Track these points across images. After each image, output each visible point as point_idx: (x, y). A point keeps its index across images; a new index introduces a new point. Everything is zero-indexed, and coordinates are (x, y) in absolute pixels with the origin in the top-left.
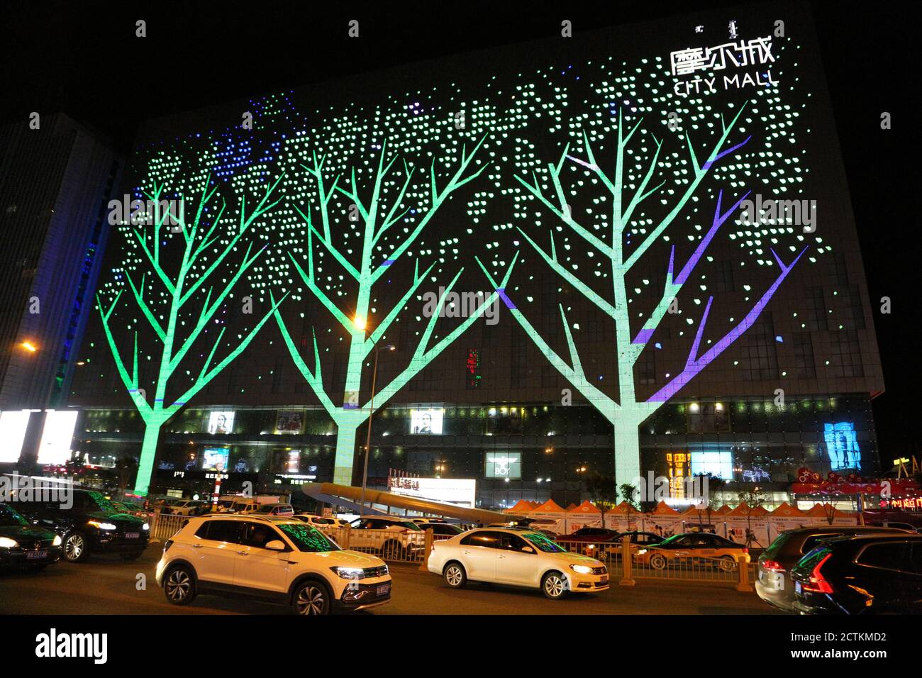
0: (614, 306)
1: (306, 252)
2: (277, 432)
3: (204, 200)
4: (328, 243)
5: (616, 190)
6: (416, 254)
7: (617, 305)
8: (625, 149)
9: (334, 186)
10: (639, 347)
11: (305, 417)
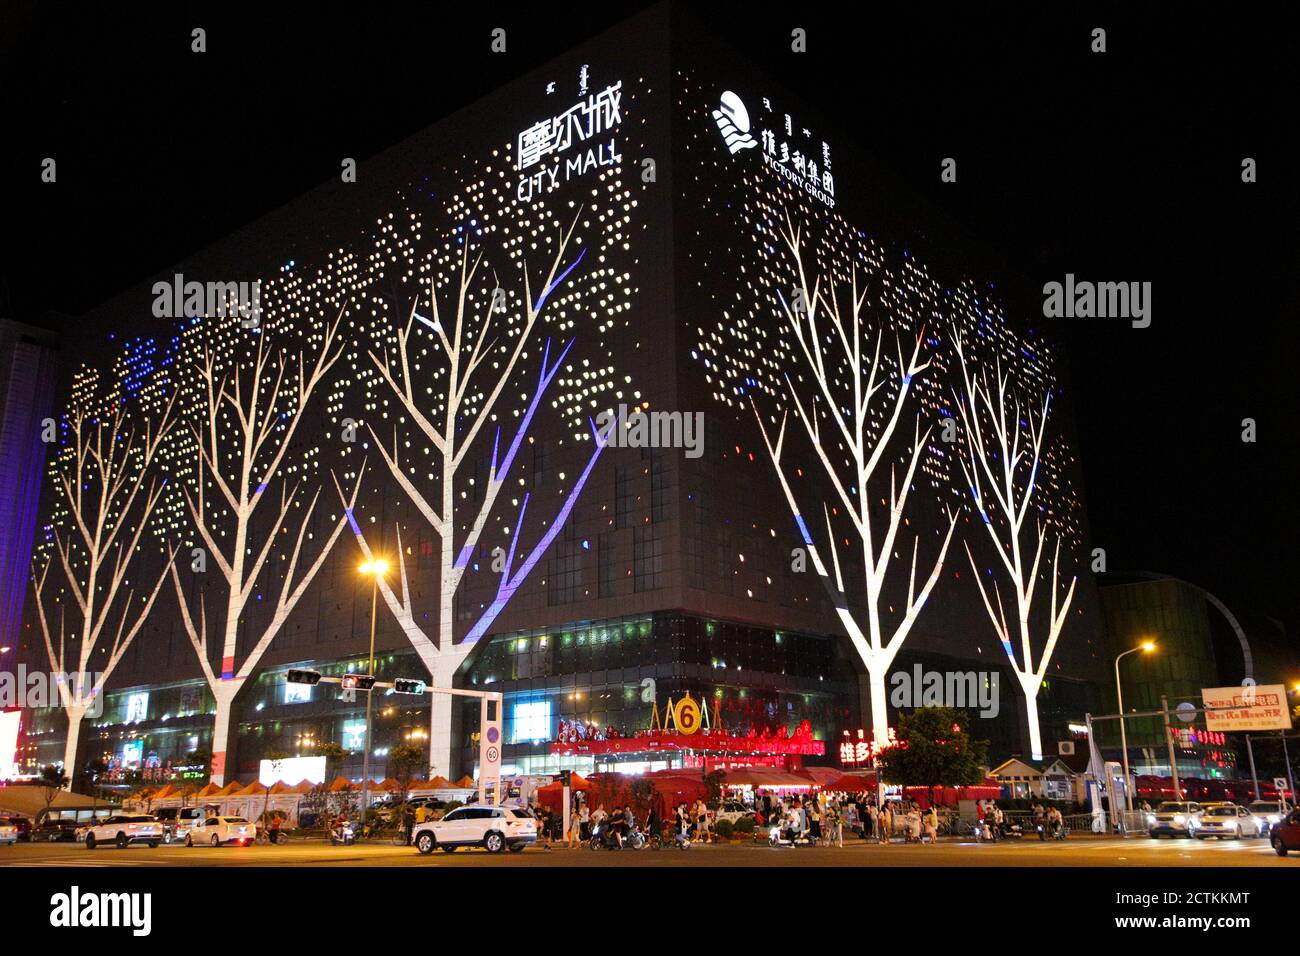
0: (442, 519)
1: (197, 485)
2: (181, 715)
3: (118, 424)
4: (215, 470)
5: (454, 356)
6: (285, 472)
7: (445, 517)
8: (467, 294)
9: (222, 392)
10: (460, 569)
11: (204, 692)
